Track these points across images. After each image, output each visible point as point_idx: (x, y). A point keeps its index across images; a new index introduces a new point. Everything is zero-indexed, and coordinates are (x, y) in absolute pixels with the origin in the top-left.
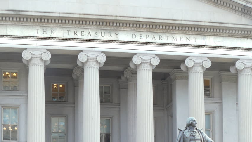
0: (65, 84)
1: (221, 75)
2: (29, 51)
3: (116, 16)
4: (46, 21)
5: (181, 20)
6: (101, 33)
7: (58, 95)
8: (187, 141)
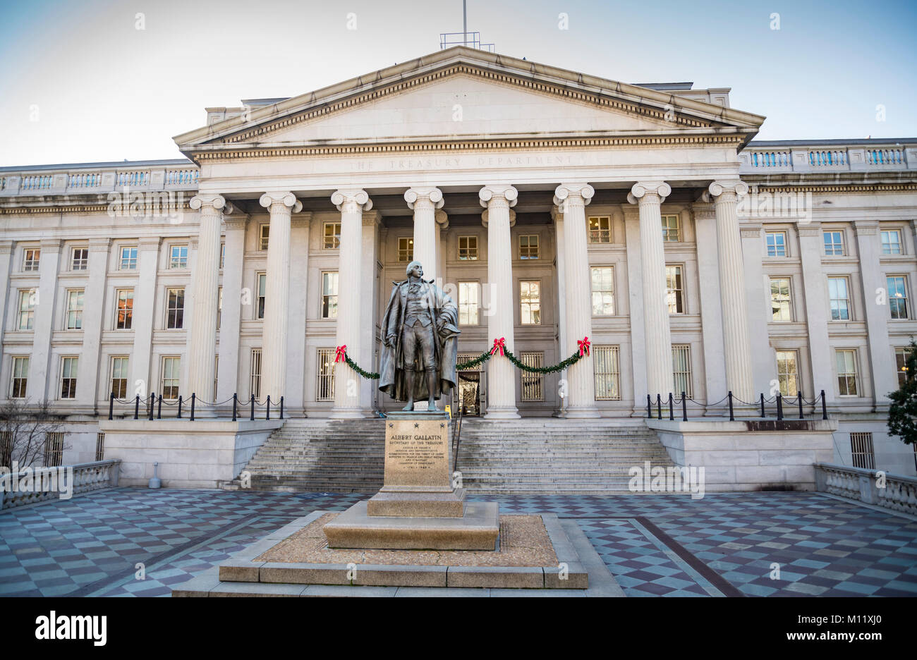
2: (342, 192)
3: (453, 136)
4: (362, 151)
5: (545, 133)
6: (436, 160)
7: (408, 253)
8: (404, 301)
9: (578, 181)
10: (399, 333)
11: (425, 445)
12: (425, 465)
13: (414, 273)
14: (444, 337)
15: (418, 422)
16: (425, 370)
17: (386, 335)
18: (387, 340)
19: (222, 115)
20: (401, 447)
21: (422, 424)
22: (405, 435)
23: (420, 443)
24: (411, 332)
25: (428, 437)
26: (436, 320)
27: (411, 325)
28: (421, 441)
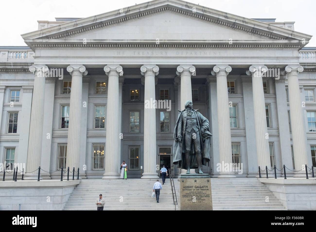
0: (139, 89)
1: (241, 78)
2: (109, 66)
3: (165, 40)
4: (119, 46)
5: (209, 40)
6: (156, 52)
7: (135, 96)
8: (185, 120)
9: (224, 64)
10: (183, 135)
11: (200, 191)
12: (201, 201)
13: (189, 106)
14: (204, 137)
15: (196, 179)
16: (195, 153)
17: (176, 136)
18: (177, 139)
19: (46, 24)
20: (188, 192)
21: (198, 181)
22: (190, 185)
23: (198, 190)
24: (189, 135)
25: (201, 187)
26: (201, 129)
27: (190, 131)
28: (198, 188)
